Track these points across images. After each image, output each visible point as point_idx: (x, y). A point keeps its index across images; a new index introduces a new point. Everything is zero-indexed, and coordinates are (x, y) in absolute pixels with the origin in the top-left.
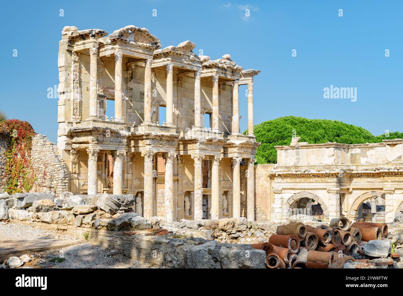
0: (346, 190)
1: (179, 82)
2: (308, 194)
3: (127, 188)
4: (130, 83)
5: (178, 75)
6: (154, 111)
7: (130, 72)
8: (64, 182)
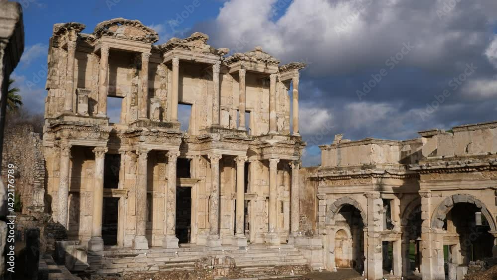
0: (396, 195)
2: (349, 200)
4: (134, 79)
8: (39, 178)
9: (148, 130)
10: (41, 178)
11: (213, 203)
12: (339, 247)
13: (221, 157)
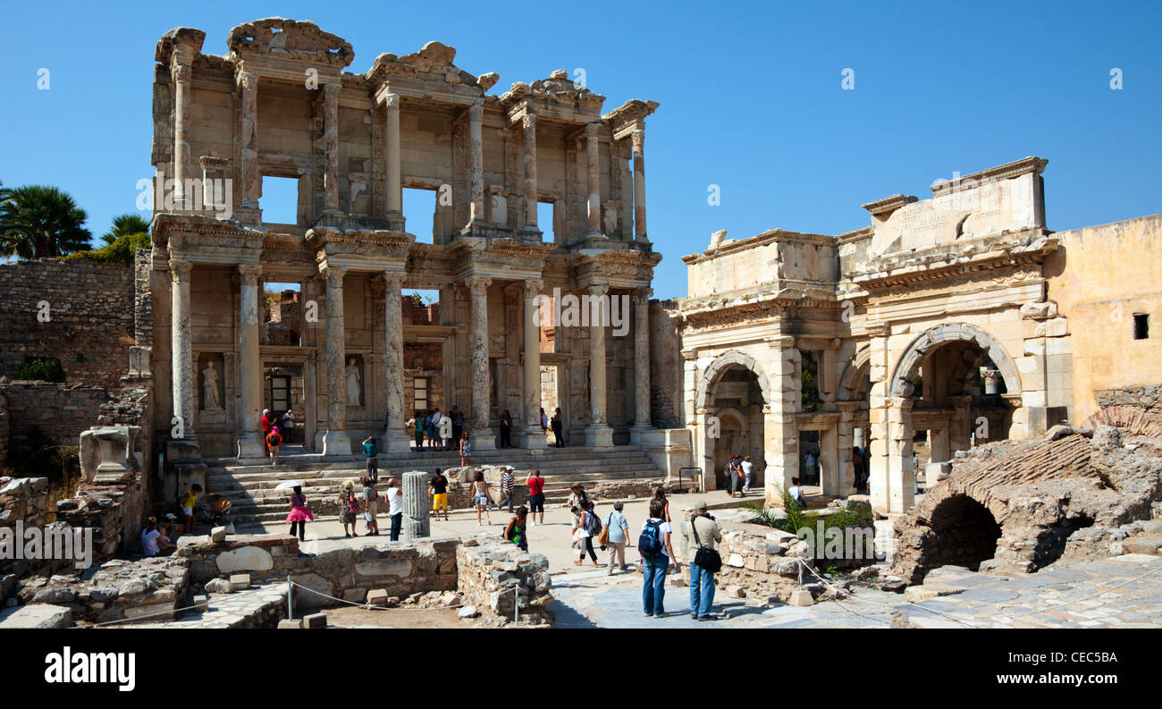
0: (827, 342)
1: (456, 136)
2: (738, 355)
3: (315, 346)
4: (319, 140)
5: (452, 122)
6: (360, 191)
7: (318, 118)
8: (143, 328)
9: (338, 232)
10: (146, 328)
11: (477, 368)
12: (726, 449)
13: (490, 283)
